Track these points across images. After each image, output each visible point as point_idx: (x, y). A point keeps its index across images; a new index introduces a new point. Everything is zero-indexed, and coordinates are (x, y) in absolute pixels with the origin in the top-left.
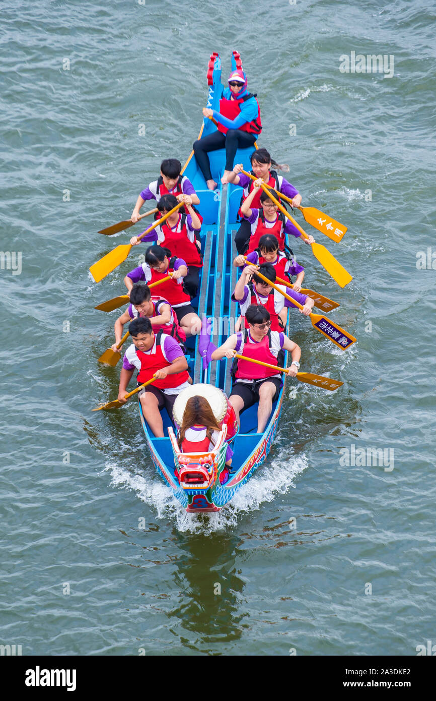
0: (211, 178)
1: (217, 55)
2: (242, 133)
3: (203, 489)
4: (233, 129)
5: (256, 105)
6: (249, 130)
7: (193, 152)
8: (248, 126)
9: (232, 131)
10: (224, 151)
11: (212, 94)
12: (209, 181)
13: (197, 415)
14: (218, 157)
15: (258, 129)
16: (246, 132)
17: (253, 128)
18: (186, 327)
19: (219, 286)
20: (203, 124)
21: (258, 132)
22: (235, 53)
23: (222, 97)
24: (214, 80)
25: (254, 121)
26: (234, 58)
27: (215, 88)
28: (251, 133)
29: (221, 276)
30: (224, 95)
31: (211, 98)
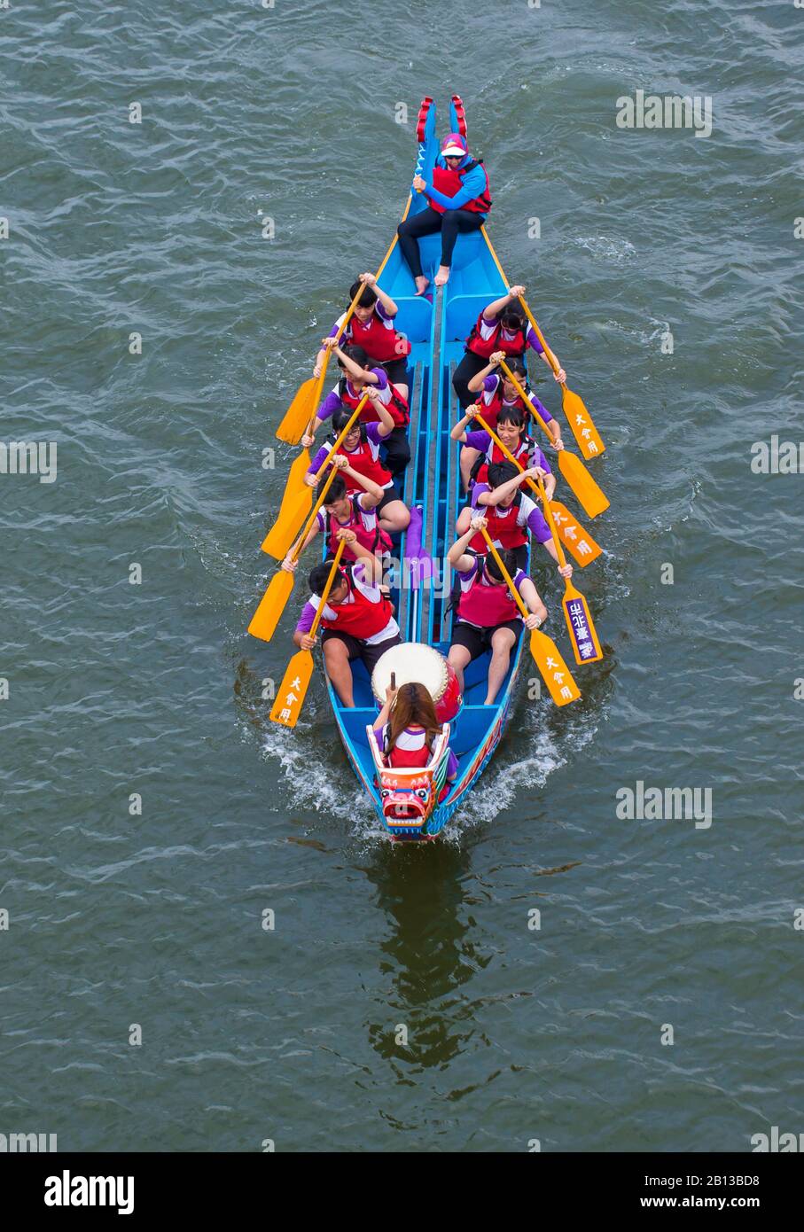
0: (421, 274)
1: (430, 101)
2: (464, 213)
3: (416, 827)
4: (451, 210)
5: (483, 176)
6: (474, 209)
7: (397, 237)
8: (473, 204)
9: (452, 213)
10: (438, 237)
11: (423, 154)
12: (418, 278)
13: (415, 708)
14: (431, 245)
15: (485, 205)
16: (470, 211)
17: (480, 206)
18: (388, 520)
19: (433, 453)
20: (411, 196)
21: (487, 210)
22: (455, 99)
23: (436, 165)
24: (427, 135)
25: (481, 196)
26: (453, 106)
27: (428, 146)
28: (477, 213)
29: (436, 438)
30: (438, 163)
31: (421, 158)
